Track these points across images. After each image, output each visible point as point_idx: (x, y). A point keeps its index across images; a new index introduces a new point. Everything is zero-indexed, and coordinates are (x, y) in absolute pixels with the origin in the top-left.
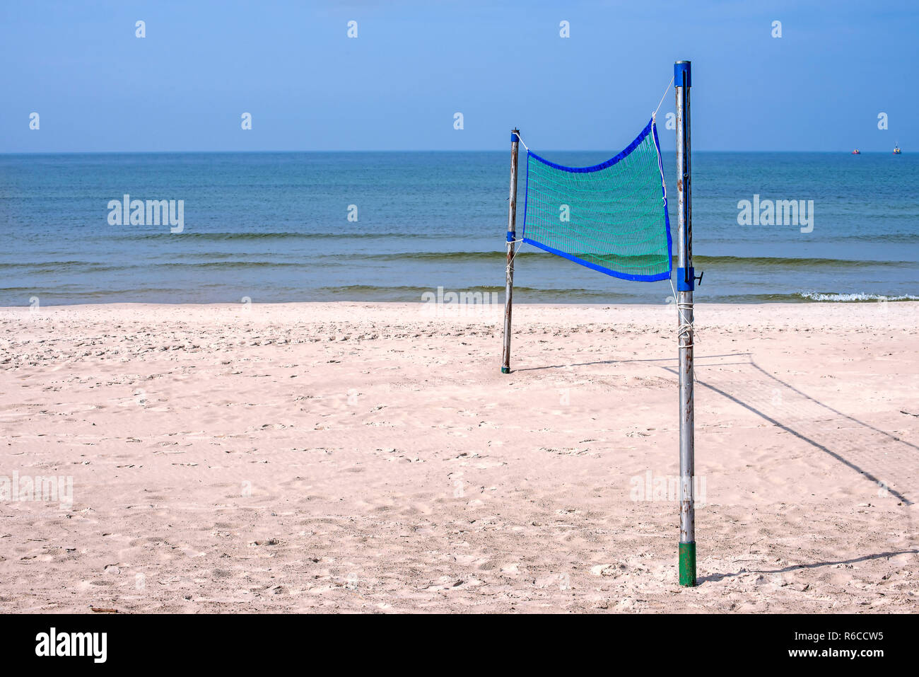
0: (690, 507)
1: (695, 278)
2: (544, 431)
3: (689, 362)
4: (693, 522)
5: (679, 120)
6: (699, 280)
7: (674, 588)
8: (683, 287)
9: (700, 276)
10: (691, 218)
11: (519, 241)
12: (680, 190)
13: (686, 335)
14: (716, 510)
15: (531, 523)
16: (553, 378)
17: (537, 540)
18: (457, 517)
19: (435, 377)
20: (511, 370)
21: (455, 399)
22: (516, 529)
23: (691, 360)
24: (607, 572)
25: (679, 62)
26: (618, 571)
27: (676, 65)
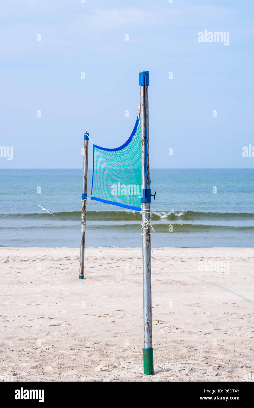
0: (149, 327)
1: (151, 195)
2: (94, 306)
3: (148, 243)
4: (151, 336)
5: (141, 105)
6: (154, 196)
7: (140, 375)
8: (144, 200)
9: (154, 194)
10: (148, 161)
11: (89, 199)
12: (143, 145)
13: (146, 228)
14: (182, 343)
15: (70, 349)
16: (108, 281)
17: (70, 356)
18: (28, 347)
19: (37, 281)
20: (84, 278)
21: (46, 291)
22: (61, 352)
23: (149, 242)
24: (103, 369)
25: (142, 72)
26: (111, 368)
27: (140, 73)
